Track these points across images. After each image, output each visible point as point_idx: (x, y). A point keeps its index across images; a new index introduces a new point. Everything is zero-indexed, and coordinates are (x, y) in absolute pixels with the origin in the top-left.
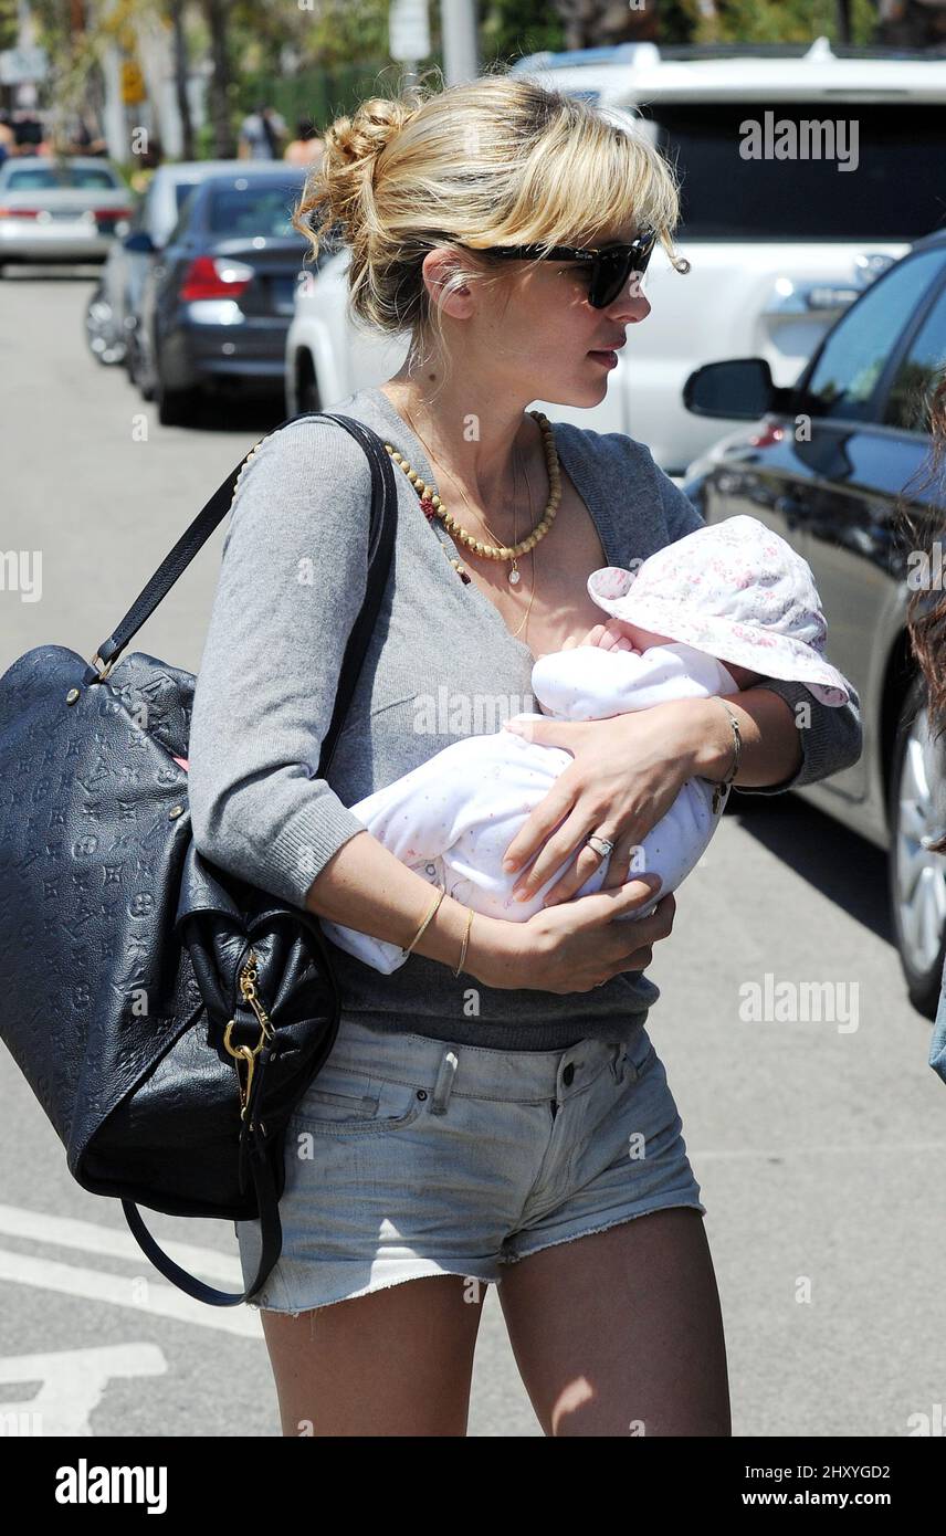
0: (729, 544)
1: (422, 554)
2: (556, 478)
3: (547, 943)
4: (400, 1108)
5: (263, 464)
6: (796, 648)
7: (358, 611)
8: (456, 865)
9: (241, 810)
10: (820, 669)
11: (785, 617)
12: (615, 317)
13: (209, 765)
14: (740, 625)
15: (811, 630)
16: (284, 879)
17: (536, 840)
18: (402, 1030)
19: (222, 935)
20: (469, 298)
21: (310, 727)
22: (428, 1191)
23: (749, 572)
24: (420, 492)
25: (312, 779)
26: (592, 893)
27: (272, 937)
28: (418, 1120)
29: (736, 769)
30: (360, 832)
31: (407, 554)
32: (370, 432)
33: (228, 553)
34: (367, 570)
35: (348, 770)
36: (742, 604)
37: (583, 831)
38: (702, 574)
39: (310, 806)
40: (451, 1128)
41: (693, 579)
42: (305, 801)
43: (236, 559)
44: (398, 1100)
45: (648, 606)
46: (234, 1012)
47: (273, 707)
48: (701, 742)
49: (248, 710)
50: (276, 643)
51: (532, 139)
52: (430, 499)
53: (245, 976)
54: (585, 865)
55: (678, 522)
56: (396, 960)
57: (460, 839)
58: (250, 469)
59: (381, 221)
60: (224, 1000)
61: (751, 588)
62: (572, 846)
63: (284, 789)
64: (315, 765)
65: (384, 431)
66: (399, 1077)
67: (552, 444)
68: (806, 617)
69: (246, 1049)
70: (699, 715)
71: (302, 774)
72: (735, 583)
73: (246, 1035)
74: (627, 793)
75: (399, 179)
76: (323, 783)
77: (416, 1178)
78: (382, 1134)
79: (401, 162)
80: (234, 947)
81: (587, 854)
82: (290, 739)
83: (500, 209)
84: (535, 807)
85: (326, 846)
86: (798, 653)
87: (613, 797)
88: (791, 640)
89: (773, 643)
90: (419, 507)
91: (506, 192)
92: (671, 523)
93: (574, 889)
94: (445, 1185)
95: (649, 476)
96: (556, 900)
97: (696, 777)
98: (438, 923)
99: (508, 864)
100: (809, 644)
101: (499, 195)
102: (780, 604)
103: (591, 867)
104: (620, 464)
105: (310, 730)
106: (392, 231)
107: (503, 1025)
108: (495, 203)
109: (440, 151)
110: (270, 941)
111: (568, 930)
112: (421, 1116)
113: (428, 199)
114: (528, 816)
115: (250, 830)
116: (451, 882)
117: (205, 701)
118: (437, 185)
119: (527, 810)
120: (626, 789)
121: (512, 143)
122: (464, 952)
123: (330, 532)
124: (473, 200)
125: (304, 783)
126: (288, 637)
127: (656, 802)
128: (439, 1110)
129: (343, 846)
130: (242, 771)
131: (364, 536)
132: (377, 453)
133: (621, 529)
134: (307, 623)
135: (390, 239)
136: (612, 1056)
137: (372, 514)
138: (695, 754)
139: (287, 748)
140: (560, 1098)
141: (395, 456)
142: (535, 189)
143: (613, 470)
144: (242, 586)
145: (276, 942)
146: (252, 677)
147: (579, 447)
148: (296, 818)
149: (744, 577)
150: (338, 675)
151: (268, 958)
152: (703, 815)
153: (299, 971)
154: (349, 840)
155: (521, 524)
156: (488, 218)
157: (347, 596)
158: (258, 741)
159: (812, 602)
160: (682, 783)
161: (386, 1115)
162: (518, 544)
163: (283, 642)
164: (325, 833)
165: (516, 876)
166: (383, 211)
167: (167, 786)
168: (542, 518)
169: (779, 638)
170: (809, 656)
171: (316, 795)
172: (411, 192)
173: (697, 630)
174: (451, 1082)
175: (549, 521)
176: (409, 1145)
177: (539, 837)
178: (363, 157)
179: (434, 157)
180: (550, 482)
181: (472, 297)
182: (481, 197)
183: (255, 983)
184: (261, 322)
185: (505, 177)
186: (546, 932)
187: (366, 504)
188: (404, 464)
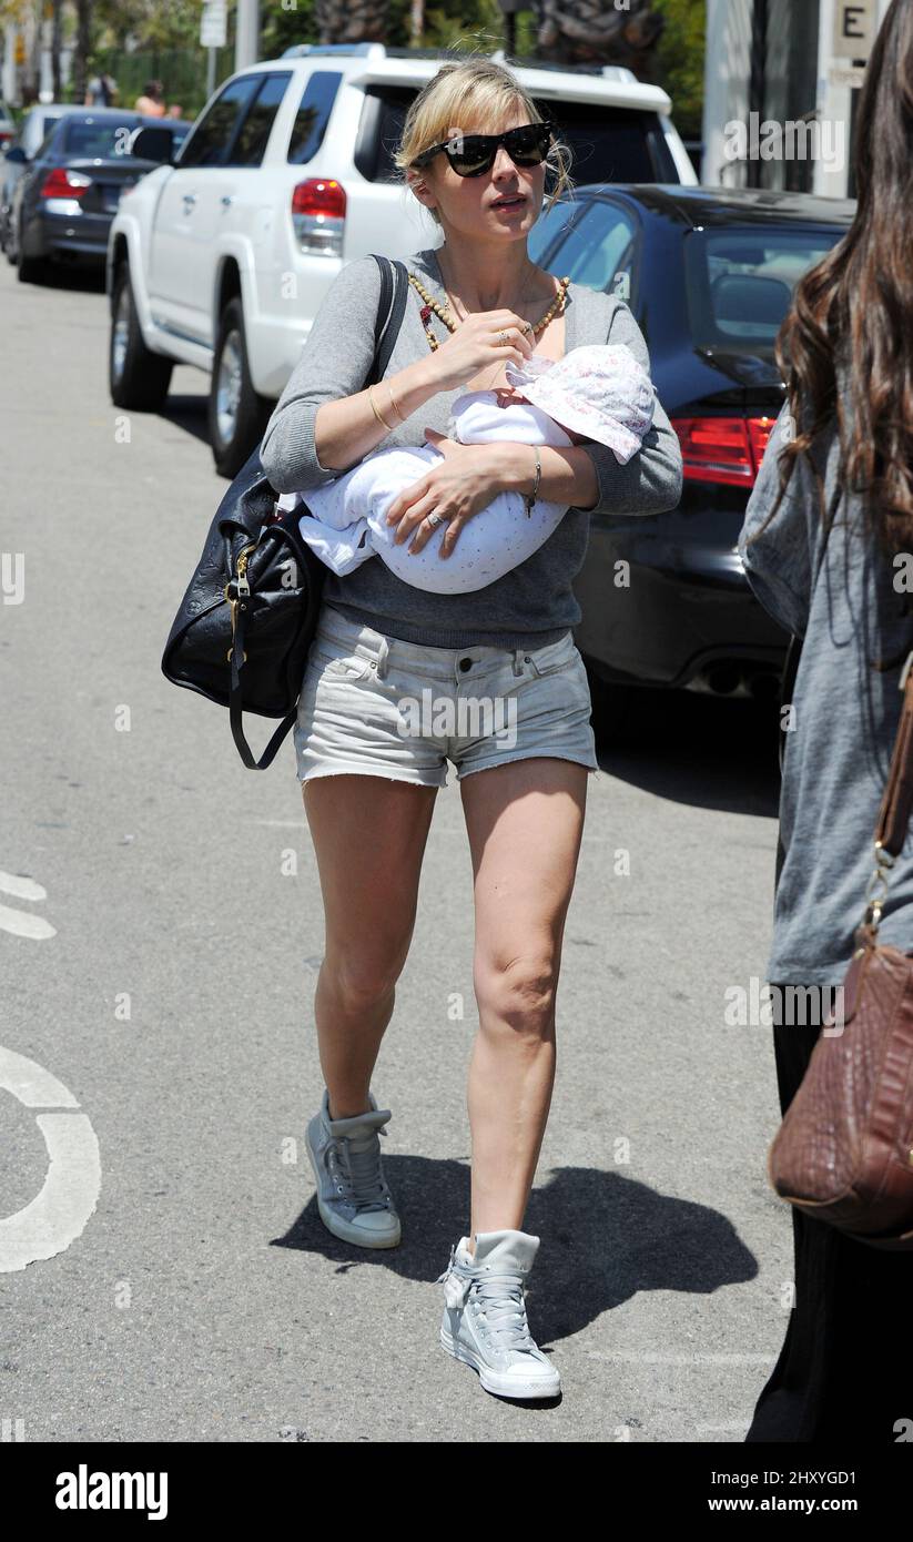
11: (603, 400)
23: (590, 369)
28: (369, 679)
37: (427, 508)
52: (431, 307)
53: (241, 559)
54: (423, 529)
61: (587, 378)
62: (419, 516)
72: (578, 372)
81: (425, 523)
86: (604, 423)
87: (446, 491)
89: (588, 413)
99: (387, 521)
102: (604, 391)
103: (427, 531)
112: (371, 678)
120: (454, 488)
128: (381, 675)
140: (458, 679)
141: (414, 283)
169: (595, 411)
174: (386, 658)
177: (405, 505)
184: (93, 216)
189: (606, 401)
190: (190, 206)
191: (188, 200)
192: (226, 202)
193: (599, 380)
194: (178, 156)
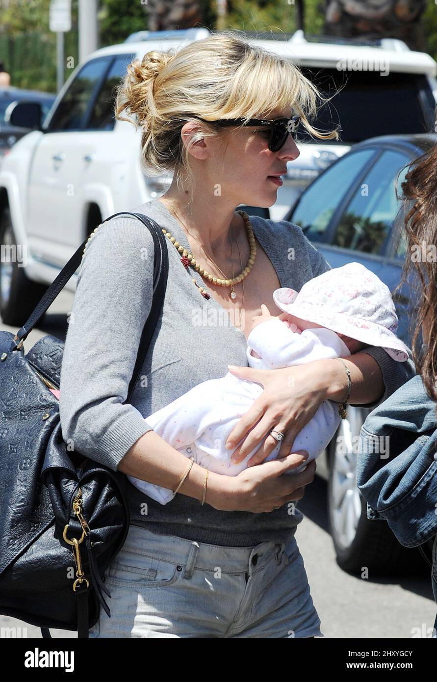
0: (347, 276)
1: (182, 286)
2: (254, 245)
3: (248, 487)
4: (168, 576)
5: (98, 239)
6: (382, 330)
7: (147, 316)
8: (202, 447)
9: (86, 420)
10: (394, 342)
11: (375, 314)
12: (281, 157)
13: (71, 396)
14: (352, 317)
15: (390, 320)
16: (106, 455)
17: (244, 432)
18: (170, 534)
19: (64, 480)
20: (205, 148)
21: (123, 377)
22: (182, 619)
23: (357, 290)
24: (181, 253)
25: (123, 404)
26: (272, 460)
27: (94, 482)
28: (178, 581)
29: (349, 396)
30: (148, 431)
31: (175, 285)
32: (154, 222)
33: (79, 285)
34: (152, 295)
35: (144, 398)
36: (353, 307)
37: (268, 428)
38: (333, 292)
39: (122, 418)
40: (194, 586)
41: (328, 294)
42: (120, 415)
43: (84, 289)
44: (167, 571)
45: (304, 308)
46: (69, 521)
47: (105, 366)
48: (330, 382)
49: (91, 369)
50: (106, 333)
51: (237, 65)
52: (187, 257)
53: (76, 502)
54: (269, 446)
55: (317, 267)
56: (168, 497)
57: (203, 434)
58: (91, 242)
59: (158, 111)
60: (65, 514)
61: (358, 298)
62: (261, 436)
63: (110, 408)
64: (125, 397)
65: (161, 222)
66: (168, 558)
67: (250, 227)
68: (387, 314)
69: (75, 540)
70: (330, 368)
71: (119, 401)
72: (349, 296)
73: (74, 533)
74: (292, 408)
75: (167, 88)
76: (129, 406)
77: (176, 611)
78: (159, 588)
79: (169, 79)
80: (70, 486)
81: (270, 440)
82: (113, 383)
83: (221, 101)
84: (243, 415)
85: (130, 439)
86: (383, 333)
87: (284, 410)
88: (379, 326)
89: (369, 327)
90: (180, 261)
91: (224, 92)
92: (314, 267)
93: (263, 459)
94: (192, 617)
95: (302, 243)
96: (254, 463)
97: (329, 400)
98: (190, 477)
99: (228, 445)
100: (389, 329)
101: (219, 94)
102: (374, 307)
103: (272, 446)
104: (286, 237)
105: (124, 379)
106: (164, 115)
107: (224, 532)
108: (218, 98)
109: (189, 72)
110: (92, 485)
111: (259, 480)
112: (179, 580)
113: (184, 97)
114: (238, 420)
115: (91, 430)
116: (199, 457)
117: (69, 363)
118: (187, 90)
119: (239, 416)
120: (291, 407)
121: (226, 67)
122: (205, 492)
123: (133, 275)
124: (206, 97)
125: (119, 406)
126: (112, 331)
127: (306, 414)
128: (188, 576)
129: (139, 439)
130: (88, 400)
131: (150, 277)
132: (158, 234)
133: (288, 271)
134: (121, 323)
135: (163, 119)
136: (277, 551)
137: (155, 266)
138: (327, 389)
139: (112, 388)
140: (250, 571)
141: (167, 235)
142: (239, 90)
143: (282, 240)
144: (87, 303)
145: (95, 485)
146: (93, 351)
147: (264, 229)
148: (115, 424)
149: (354, 293)
150: (137, 350)
151: (90, 493)
152: (331, 418)
153: (106, 501)
154: (142, 436)
155: (236, 268)
156: (215, 106)
157: (142, 309)
158: (97, 385)
159: (390, 306)
160: (321, 402)
161: (161, 578)
162: (235, 277)
163: (109, 333)
164: (130, 432)
165: (233, 451)
166: (159, 106)
167: (44, 403)
168: (247, 264)
169: (372, 324)
170: (388, 335)
171: (125, 412)
172: (174, 94)
173: (329, 319)
174: (195, 562)
175: (251, 266)
176: (172, 594)
177: (245, 430)
178: (147, 80)
179: (186, 75)
180: (250, 247)
181: (208, 147)
182: (211, 95)
183: (81, 506)
185: (223, 84)
186: (247, 481)
187: (151, 260)
188: (172, 239)
189: (377, 314)
190: (58, 164)
191: (57, 159)
192: (88, 159)
193: (365, 299)
194: (46, 124)
